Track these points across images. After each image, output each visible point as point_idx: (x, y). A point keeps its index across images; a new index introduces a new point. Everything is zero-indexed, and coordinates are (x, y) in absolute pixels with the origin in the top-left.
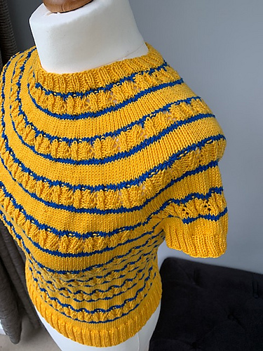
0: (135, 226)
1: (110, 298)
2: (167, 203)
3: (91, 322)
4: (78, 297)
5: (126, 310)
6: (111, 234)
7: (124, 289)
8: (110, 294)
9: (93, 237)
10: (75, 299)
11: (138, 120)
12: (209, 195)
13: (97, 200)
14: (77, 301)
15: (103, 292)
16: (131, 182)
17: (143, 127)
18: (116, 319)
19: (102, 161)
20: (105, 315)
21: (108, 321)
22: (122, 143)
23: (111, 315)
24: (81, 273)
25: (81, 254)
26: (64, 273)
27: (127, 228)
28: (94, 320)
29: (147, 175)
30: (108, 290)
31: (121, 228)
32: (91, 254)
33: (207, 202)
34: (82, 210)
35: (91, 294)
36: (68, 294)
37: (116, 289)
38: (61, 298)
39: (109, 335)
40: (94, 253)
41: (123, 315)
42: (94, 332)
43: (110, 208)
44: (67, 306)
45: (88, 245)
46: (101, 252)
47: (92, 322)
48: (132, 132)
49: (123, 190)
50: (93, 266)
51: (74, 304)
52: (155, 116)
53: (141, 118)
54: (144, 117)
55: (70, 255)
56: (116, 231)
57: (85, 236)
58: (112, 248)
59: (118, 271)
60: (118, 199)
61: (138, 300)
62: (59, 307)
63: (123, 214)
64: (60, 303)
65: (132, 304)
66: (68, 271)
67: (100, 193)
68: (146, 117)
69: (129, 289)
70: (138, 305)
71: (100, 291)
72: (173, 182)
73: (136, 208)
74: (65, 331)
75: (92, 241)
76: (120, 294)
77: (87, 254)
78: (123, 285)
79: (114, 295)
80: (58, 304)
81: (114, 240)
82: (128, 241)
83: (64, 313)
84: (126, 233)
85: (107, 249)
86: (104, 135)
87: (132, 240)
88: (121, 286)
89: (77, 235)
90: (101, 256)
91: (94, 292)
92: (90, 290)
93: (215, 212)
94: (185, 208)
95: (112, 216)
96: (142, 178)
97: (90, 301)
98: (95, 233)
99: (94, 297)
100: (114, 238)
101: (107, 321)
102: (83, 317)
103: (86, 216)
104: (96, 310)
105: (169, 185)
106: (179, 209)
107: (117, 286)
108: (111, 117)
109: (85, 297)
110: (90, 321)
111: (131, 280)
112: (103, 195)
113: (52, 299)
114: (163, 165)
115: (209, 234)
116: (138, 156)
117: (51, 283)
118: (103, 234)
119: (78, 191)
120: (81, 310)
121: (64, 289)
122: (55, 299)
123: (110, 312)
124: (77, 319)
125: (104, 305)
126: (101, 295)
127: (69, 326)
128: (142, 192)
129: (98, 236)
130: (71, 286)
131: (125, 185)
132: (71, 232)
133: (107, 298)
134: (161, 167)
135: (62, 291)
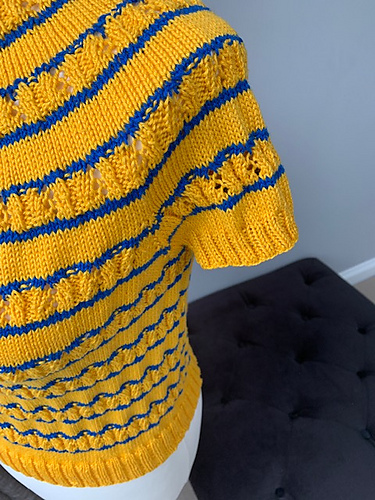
0: (140, 237)
1: (125, 406)
2: (185, 181)
3: (102, 449)
4: (70, 414)
5: (154, 418)
6: (100, 262)
7: (147, 385)
8: (124, 400)
9: (67, 277)
10: (66, 421)
11: (91, 27)
12: (251, 143)
13: (54, 203)
14: (70, 422)
15: (111, 395)
16: (113, 143)
17: (104, 37)
18: (140, 433)
19: (44, 124)
20: (122, 432)
21: (129, 439)
22: (74, 76)
23: (132, 431)
24: (66, 358)
25: (55, 317)
26: (33, 364)
27: (127, 244)
28: (106, 444)
29: (140, 116)
30: (120, 391)
31: (115, 248)
32: (73, 312)
33: (251, 158)
34: (32, 233)
35: (91, 404)
36: (50, 417)
37: (133, 387)
38: (41, 428)
39: (137, 459)
40: (78, 308)
41: (151, 426)
42: (112, 461)
43: (85, 210)
44: (55, 435)
45: (63, 296)
46: (90, 303)
47: (105, 447)
48: (85, 51)
49: (102, 164)
50: (83, 336)
51: (67, 429)
52: (120, 14)
53: (95, 22)
54: (102, 19)
55: (34, 326)
56: (108, 254)
57: (52, 281)
58: (108, 292)
59: (128, 346)
60: (96, 186)
61: (170, 401)
62: (42, 442)
63: (113, 216)
64: (41, 435)
65: (162, 408)
66: (39, 359)
67: (58, 187)
68: (104, 17)
69: (154, 385)
70: (171, 408)
71: (107, 395)
72: (188, 127)
73: (134, 195)
74: (63, 476)
75: (68, 285)
76: (141, 397)
77: (66, 314)
78: (143, 378)
79: (133, 400)
80: (40, 438)
81: (108, 274)
82: (134, 273)
83: (53, 449)
84: (127, 253)
85: (101, 295)
86: (32, 74)
87: (141, 270)
88: (141, 381)
89: (37, 283)
90: (92, 312)
91: (96, 398)
92: (88, 397)
93: (267, 172)
94: (219, 182)
95: (93, 225)
96: (132, 127)
97: (92, 417)
98: (69, 268)
99: (98, 409)
100: (108, 270)
101: (127, 441)
102: (88, 443)
103: (43, 241)
104: (106, 428)
105: (183, 134)
106: (208, 187)
107: (134, 382)
108: (36, 36)
109: (84, 411)
110: (100, 446)
111: (156, 367)
112: (64, 187)
113: (25, 434)
114: (163, 89)
115: (268, 215)
116: (111, 89)
117: (14, 405)
118: (86, 267)
119: (13, 199)
120: (81, 434)
121: (41, 408)
122: (31, 432)
123: (129, 427)
124: (78, 451)
125: (118, 418)
126: (111, 403)
127: (67, 466)
128: (138, 155)
129: (76, 273)
130: (51, 396)
131: (102, 151)
132: (23, 282)
133: (120, 408)
134: (160, 94)
135: (40, 414)
